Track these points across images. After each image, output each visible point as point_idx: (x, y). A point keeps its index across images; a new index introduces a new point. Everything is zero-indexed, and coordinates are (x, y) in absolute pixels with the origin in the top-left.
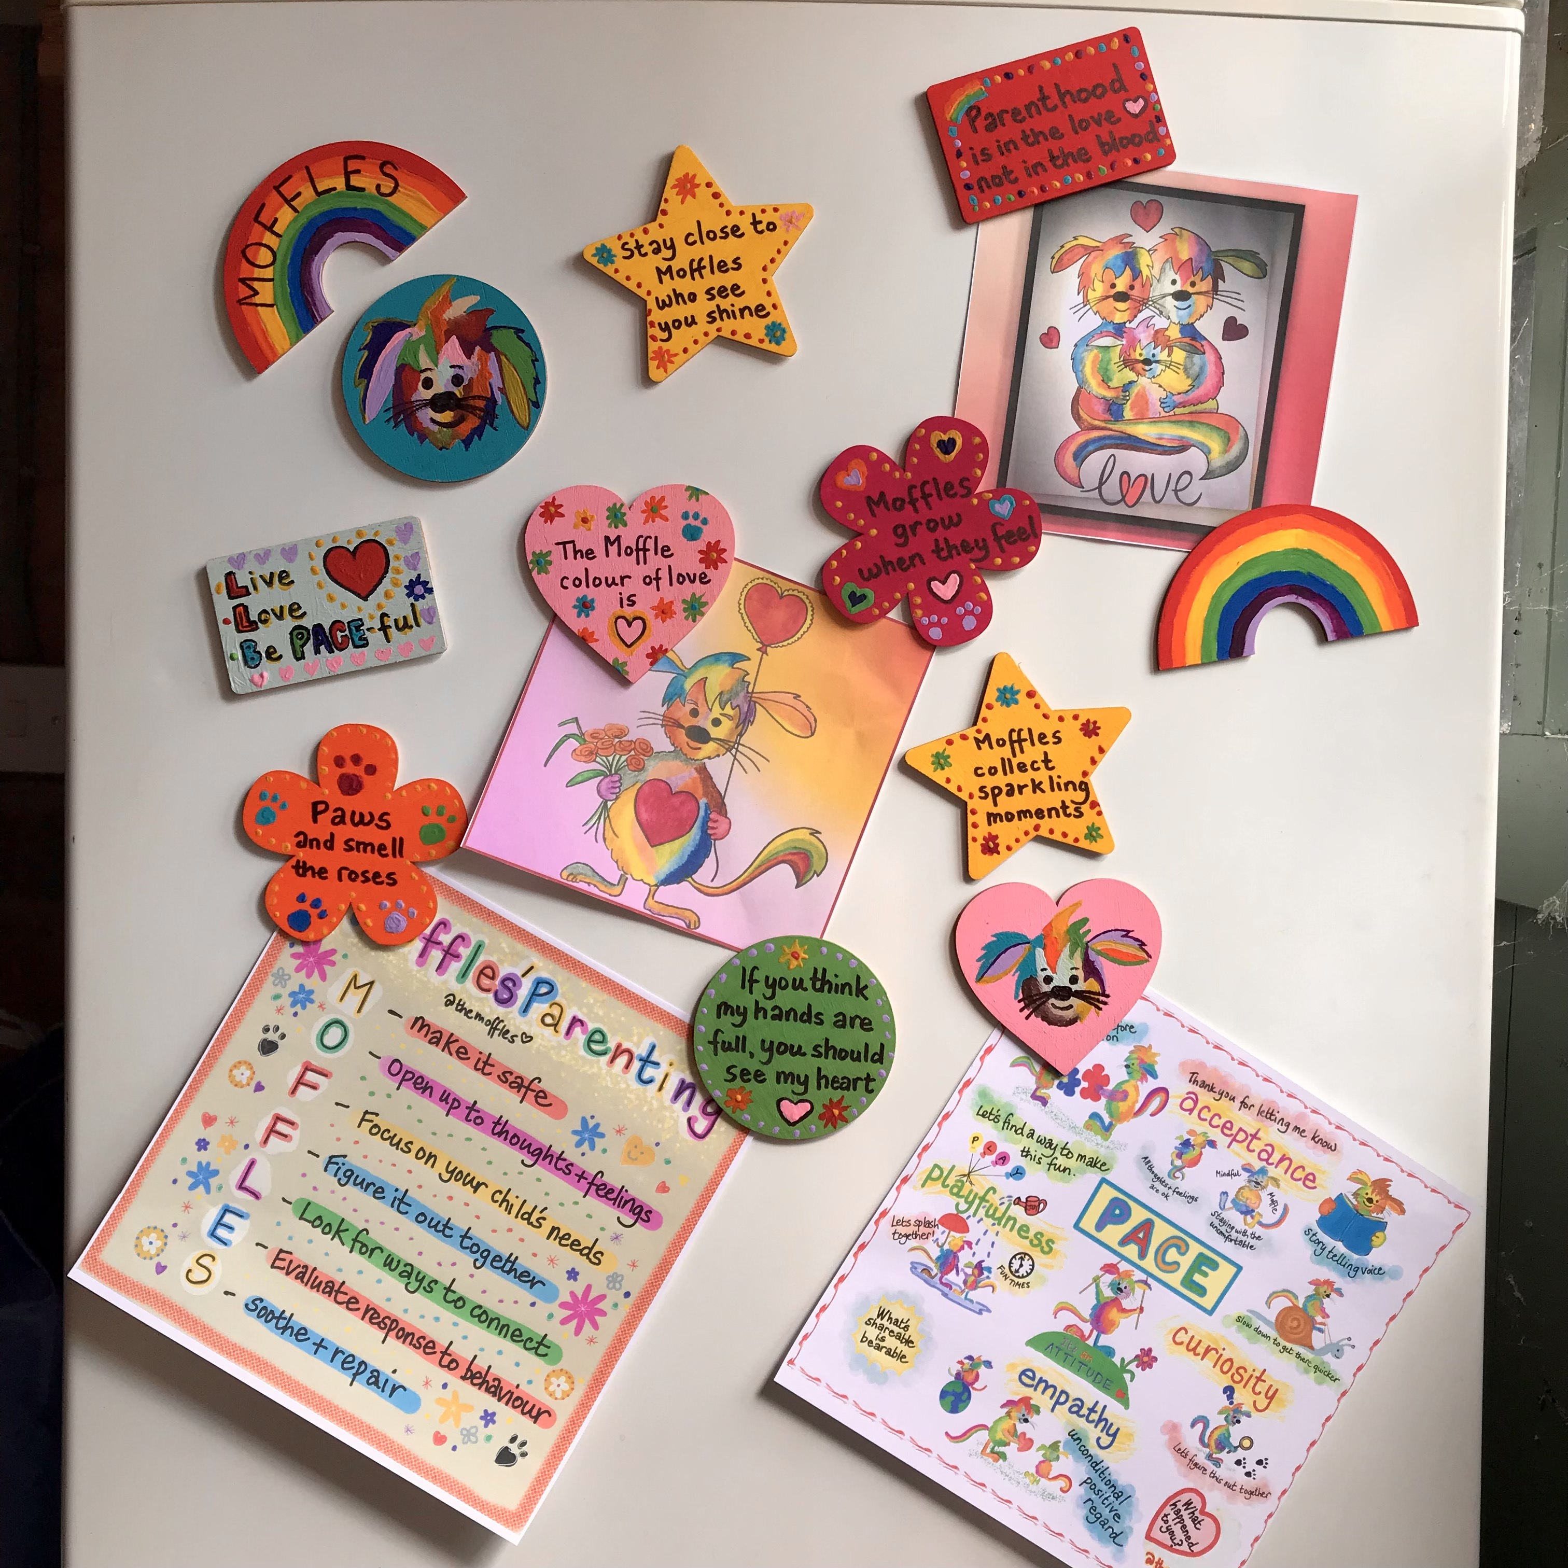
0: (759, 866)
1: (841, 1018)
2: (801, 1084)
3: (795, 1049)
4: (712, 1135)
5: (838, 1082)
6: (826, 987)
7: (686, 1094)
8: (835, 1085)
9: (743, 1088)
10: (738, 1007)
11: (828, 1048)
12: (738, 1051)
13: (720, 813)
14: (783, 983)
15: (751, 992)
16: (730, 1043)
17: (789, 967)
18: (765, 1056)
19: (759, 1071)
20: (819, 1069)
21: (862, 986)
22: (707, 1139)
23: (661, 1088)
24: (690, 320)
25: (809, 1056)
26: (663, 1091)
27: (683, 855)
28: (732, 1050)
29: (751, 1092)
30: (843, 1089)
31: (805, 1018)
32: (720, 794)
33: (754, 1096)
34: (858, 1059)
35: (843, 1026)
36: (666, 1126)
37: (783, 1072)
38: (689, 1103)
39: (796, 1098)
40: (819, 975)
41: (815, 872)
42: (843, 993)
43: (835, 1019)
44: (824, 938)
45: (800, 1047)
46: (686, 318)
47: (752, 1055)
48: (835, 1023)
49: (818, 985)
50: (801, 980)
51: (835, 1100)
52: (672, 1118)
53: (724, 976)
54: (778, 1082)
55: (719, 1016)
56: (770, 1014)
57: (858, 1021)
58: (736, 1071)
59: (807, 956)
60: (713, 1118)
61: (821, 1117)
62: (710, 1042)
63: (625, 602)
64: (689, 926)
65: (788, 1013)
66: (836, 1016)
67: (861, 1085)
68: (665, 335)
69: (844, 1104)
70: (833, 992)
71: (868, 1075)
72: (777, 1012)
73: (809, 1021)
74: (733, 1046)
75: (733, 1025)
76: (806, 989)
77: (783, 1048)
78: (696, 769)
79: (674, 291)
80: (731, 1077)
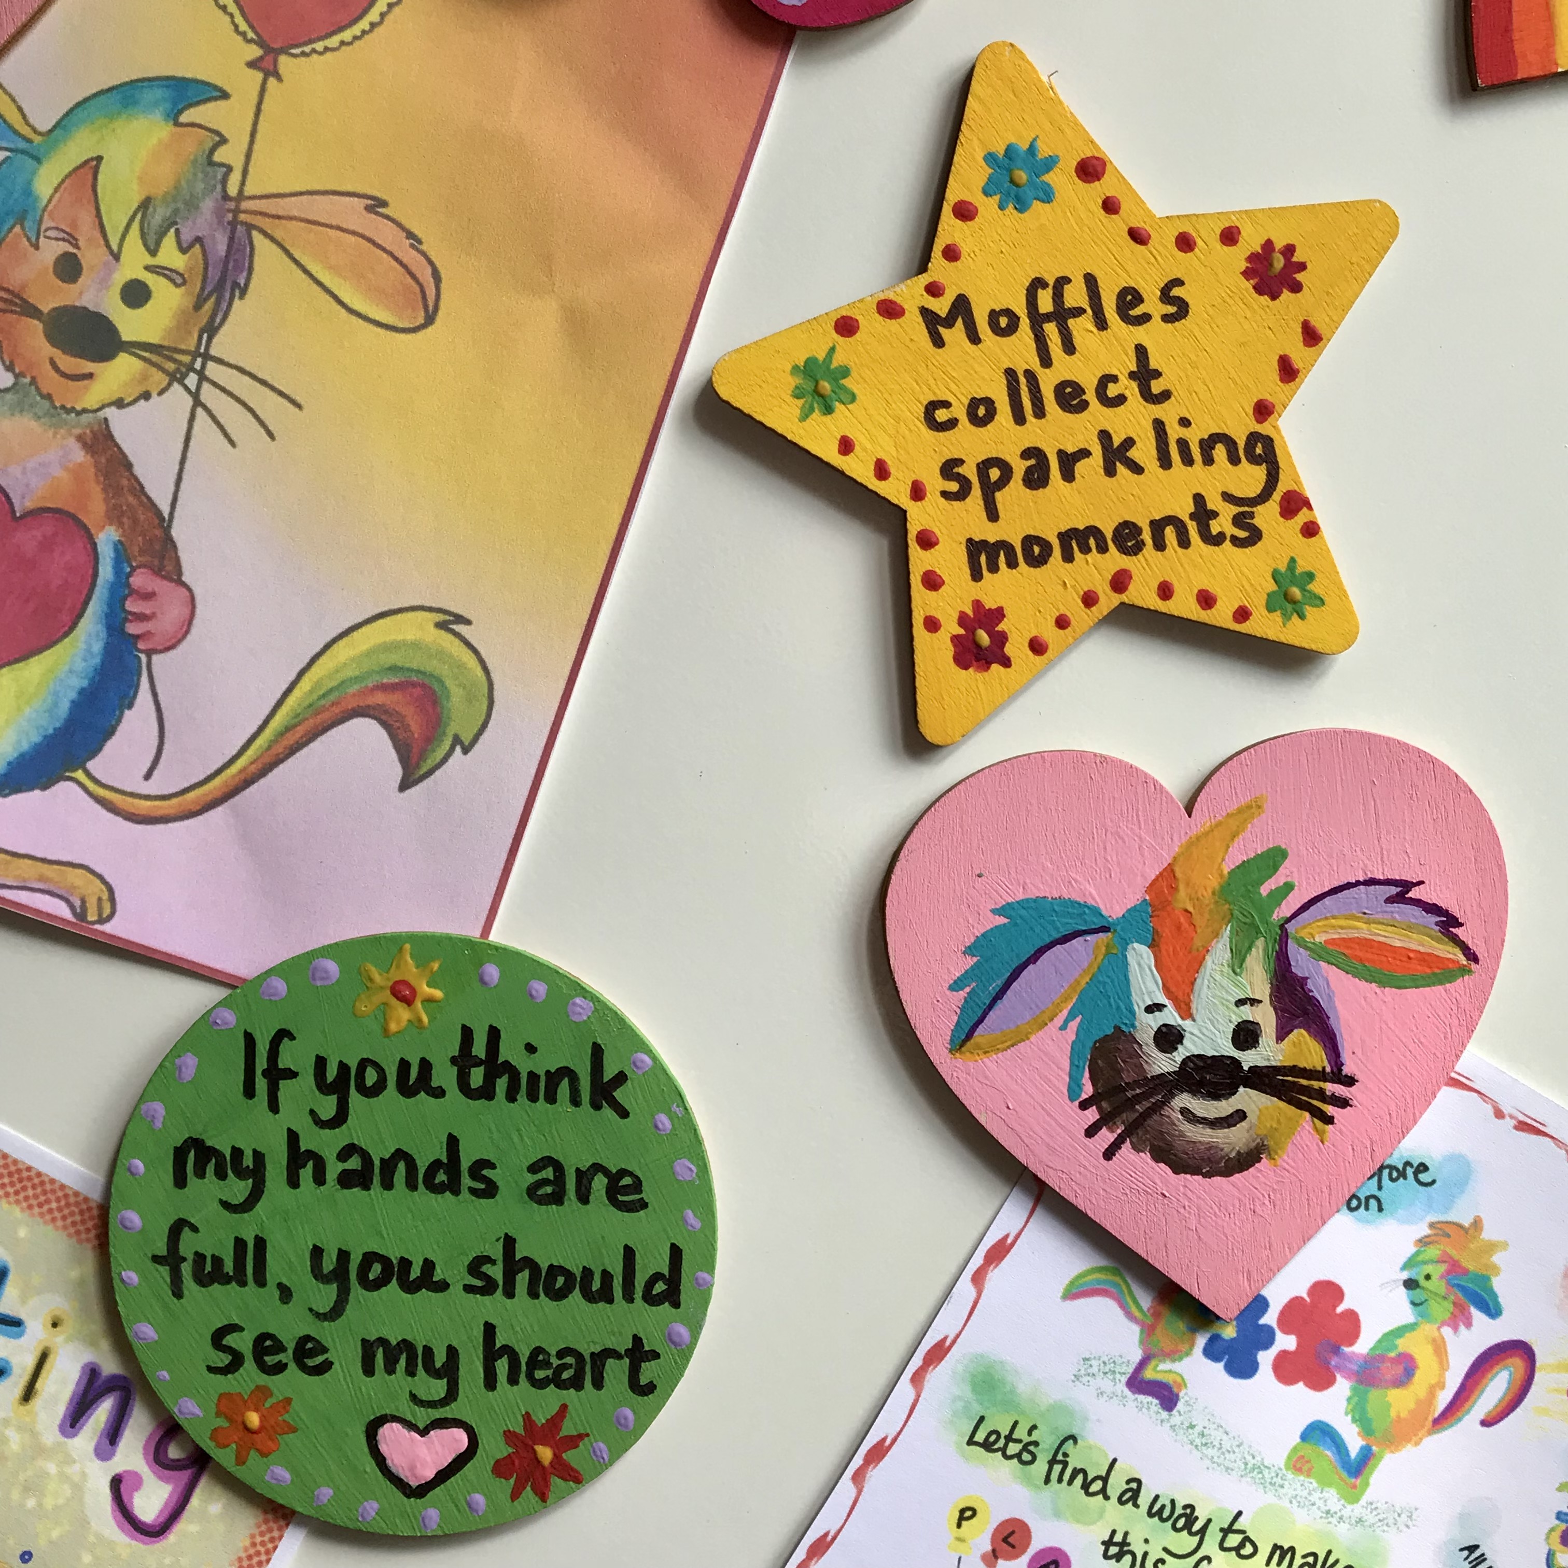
0: (288, 729)
1: (548, 1173)
2: (435, 1373)
3: (415, 1272)
4: (185, 1526)
5: (547, 1364)
6: (502, 1084)
7: (103, 1411)
8: (540, 1374)
9: (263, 1392)
10: (237, 1153)
11: (512, 1265)
12: (243, 1283)
13: (158, 572)
14: (371, 1077)
15: (274, 1107)
16: (217, 1261)
17: (386, 1031)
18: (324, 1297)
19: (307, 1338)
20: (490, 1330)
21: (608, 1074)
22: (172, 1537)
23: (28, 1394)
25: (456, 1289)
26: (37, 1402)
27: (56, 704)
28: (226, 1280)
29: (288, 1401)
30: (562, 1385)
31: (441, 1177)
32: (159, 513)
33: (298, 1413)
34: (606, 1296)
35: (557, 1198)
36: (49, 1502)
37: (382, 1341)
38: (113, 1434)
39: (423, 1416)
40: (479, 1049)
41: (457, 740)
42: (551, 1098)
43: (531, 1179)
44: (494, 937)
45: (428, 1266)
47: (286, 1294)
48: (532, 1191)
49: (477, 1077)
50: (425, 1065)
51: (541, 1419)
52: (63, 1477)
53: (190, 1061)
54: (369, 1370)
55: (180, 1181)
56: (334, 1169)
57: (599, 1183)
58: (242, 1342)
59: (438, 994)
60: (186, 1475)
61: (501, 1469)
62: (156, 1259)
64: (81, 915)
65: (388, 1166)
66: (534, 1168)
67: (616, 1370)
69: (568, 1429)
70: (522, 1097)
71: (637, 1340)
72: (354, 1163)
73: (453, 1187)
74: (229, 1267)
75: (225, 1205)
76: (439, 1093)
77: (376, 1270)
78: (79, 438)
80: (226, 1359)
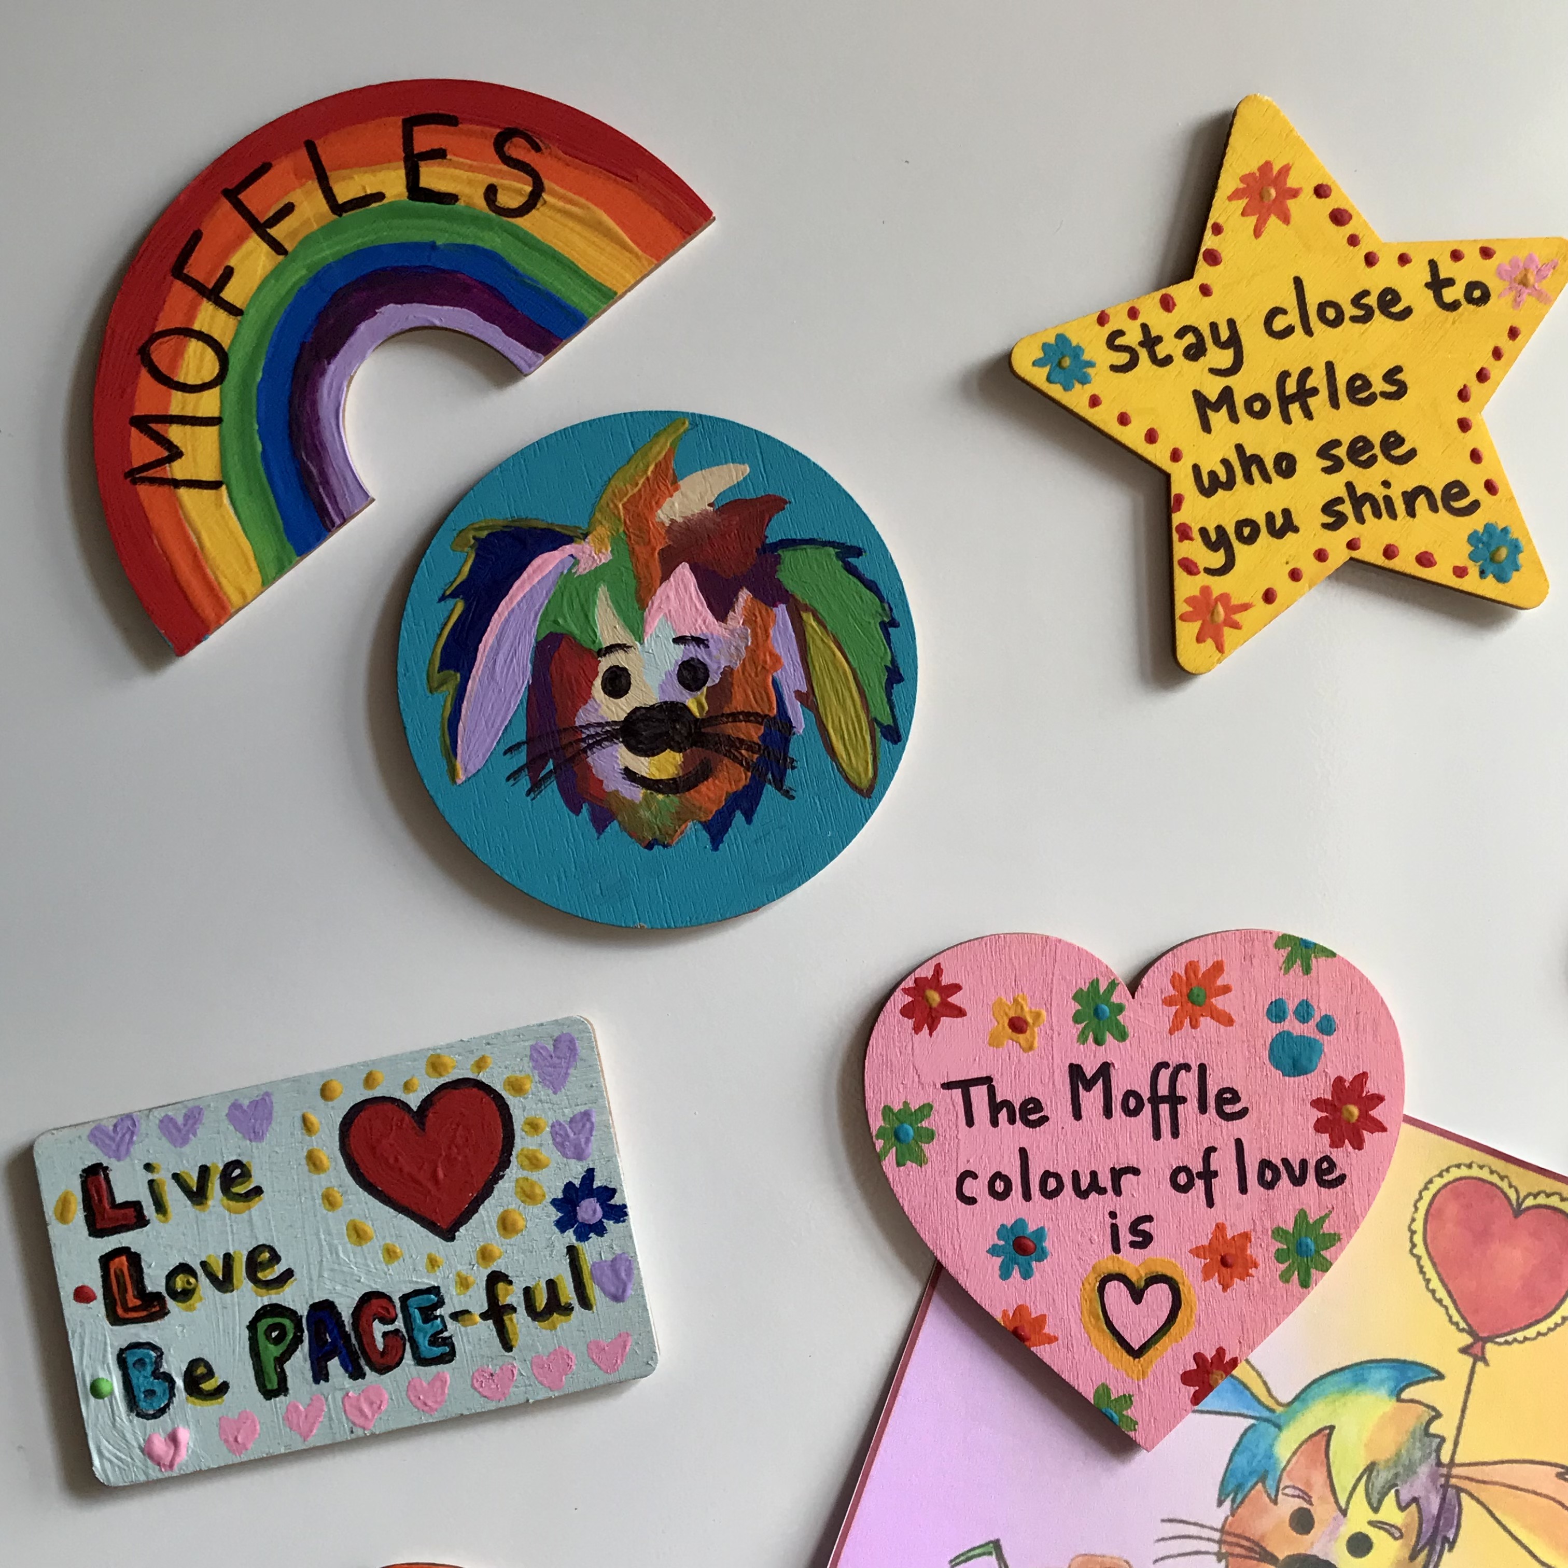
24: (1279, 521)
46: (1270, 517)
63: (1125, 1237)
68: (1217, 559)
79: (1239, 448)
